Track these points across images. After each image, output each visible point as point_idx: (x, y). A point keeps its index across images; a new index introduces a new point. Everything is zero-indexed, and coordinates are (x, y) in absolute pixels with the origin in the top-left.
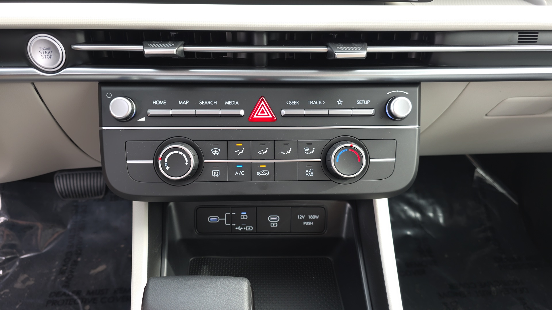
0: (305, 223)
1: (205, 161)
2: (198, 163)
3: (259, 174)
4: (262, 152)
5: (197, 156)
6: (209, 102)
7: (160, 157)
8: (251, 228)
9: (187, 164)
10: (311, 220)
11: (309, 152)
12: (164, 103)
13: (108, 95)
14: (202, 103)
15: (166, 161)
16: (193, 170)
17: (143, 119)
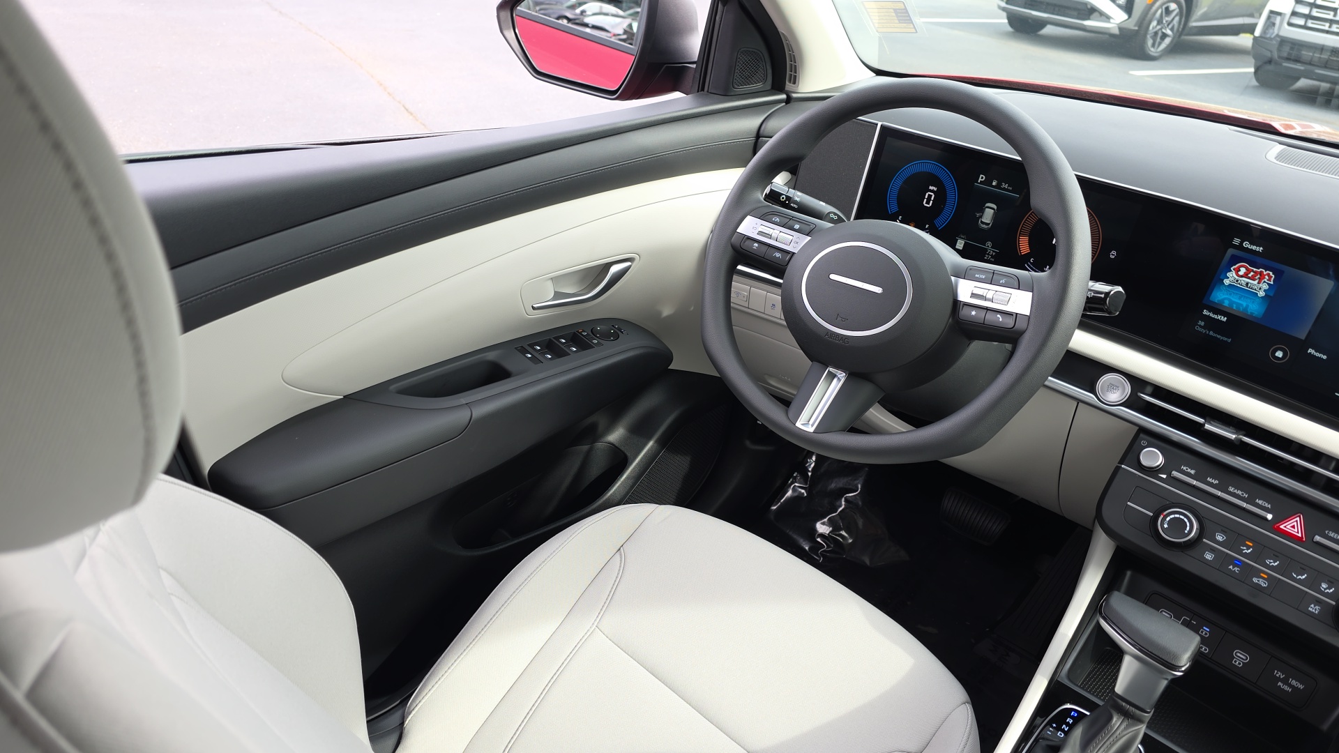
0: (1280, 684)
1: (1204, 540)
2: (1196, 537)
3: (1255, 580)
4: (1270, 563)
5: (1199, 531)
6: (1239, 492)
7: (1165, 513)
8: (1205, 650)
9: (1186, 532)
10: (1290, 685)
11: (1325, 589)
12: (1193, 472)
13: (1144, 443)
14: (1231, 489)
15: (1168, 519)
16: (1189, 540)
17: (1164, 476)
